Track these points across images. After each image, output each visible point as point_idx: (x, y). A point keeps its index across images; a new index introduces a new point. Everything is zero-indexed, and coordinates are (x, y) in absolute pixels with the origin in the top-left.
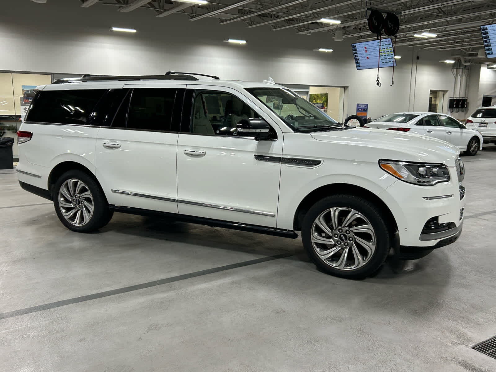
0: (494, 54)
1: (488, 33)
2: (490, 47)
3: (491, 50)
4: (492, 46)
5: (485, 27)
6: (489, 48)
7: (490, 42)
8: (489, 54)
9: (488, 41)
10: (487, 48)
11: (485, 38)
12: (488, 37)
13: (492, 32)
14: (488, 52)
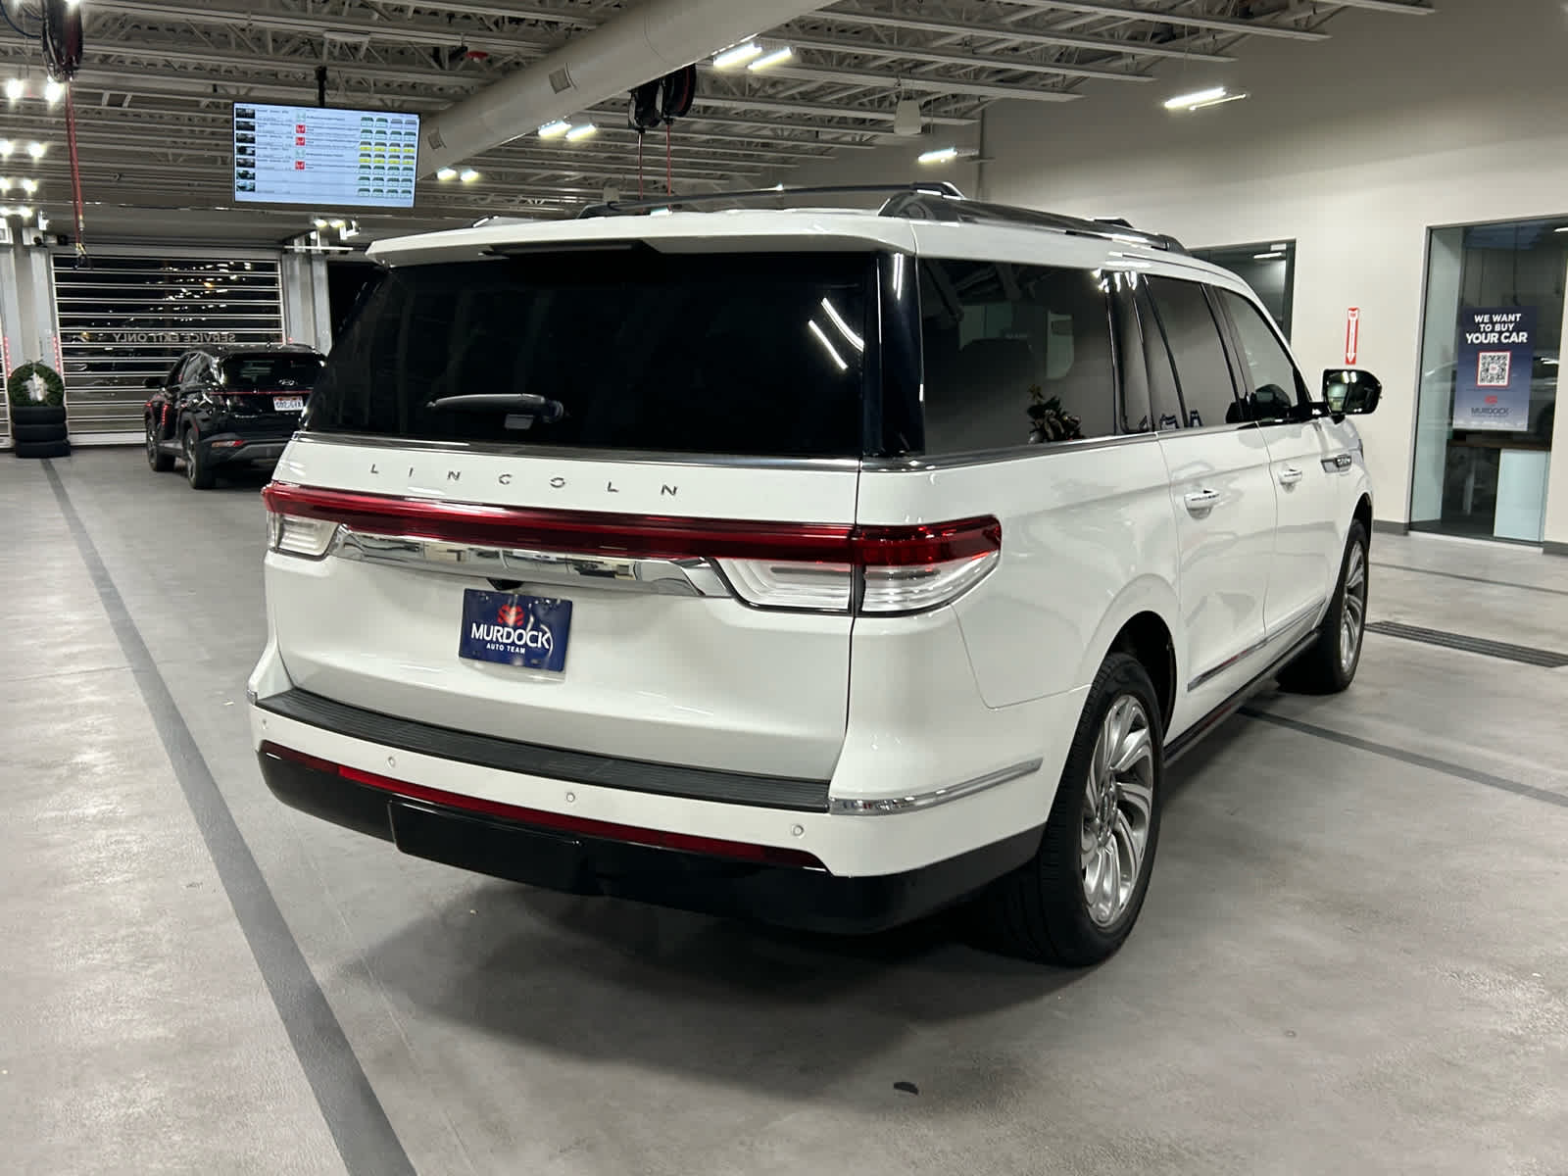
0: (259, 192)
1: (252, 128)
2: (251, 171)
3: (254, 178)
4: (259, 168)
5: (249, 107)
6: (247, 173)
7: (253, 154)
8: (243, 188)
9: (249, 151)
10: (241, 170)
11: (239, 140)
12: (252, 141)
13: (268, 127)
14: (241, 182)
